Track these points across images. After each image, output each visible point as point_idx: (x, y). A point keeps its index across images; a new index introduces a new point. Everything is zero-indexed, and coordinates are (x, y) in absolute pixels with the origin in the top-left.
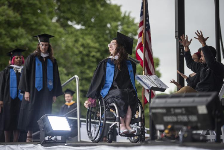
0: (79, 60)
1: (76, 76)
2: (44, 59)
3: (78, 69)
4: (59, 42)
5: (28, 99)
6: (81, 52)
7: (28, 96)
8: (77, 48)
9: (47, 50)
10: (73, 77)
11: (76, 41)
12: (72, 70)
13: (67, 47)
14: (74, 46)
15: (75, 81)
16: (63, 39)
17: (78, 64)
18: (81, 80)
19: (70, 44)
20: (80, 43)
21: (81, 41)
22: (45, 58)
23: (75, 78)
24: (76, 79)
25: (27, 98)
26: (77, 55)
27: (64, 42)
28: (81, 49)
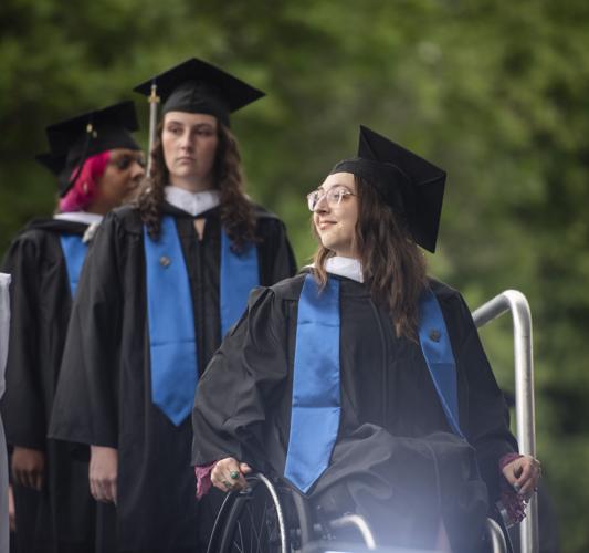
0: (531, 185)
1: (515, 297)
2: (200, 225)
3: (525, 249)
4: (406, 73)
5: (113, 490)
6: (543, 140)
7: (113, 475)
8: (520, 110)
9: (203, 163)
10: (495, 301)
11: (516, 64)
12: (485, 257)
13: (456, 104)
14: (501, 94)
15: (508, 327)
16: (429, 49)
17: (525, 214)
18: (544, 318)
19: (476, 85)
20: (539, 78)
21: (547, 62)
22: (200, 216)
23: (505, 306)
24: (510, 314)
25: (107, 483)
26: (516, 154)
27: (435, 69)
28: (548, 116)
